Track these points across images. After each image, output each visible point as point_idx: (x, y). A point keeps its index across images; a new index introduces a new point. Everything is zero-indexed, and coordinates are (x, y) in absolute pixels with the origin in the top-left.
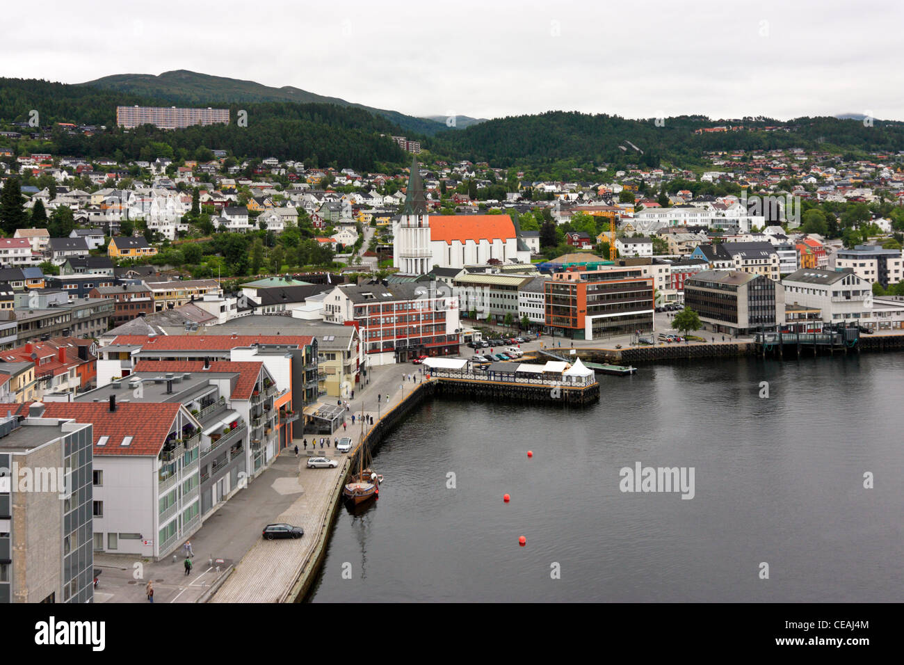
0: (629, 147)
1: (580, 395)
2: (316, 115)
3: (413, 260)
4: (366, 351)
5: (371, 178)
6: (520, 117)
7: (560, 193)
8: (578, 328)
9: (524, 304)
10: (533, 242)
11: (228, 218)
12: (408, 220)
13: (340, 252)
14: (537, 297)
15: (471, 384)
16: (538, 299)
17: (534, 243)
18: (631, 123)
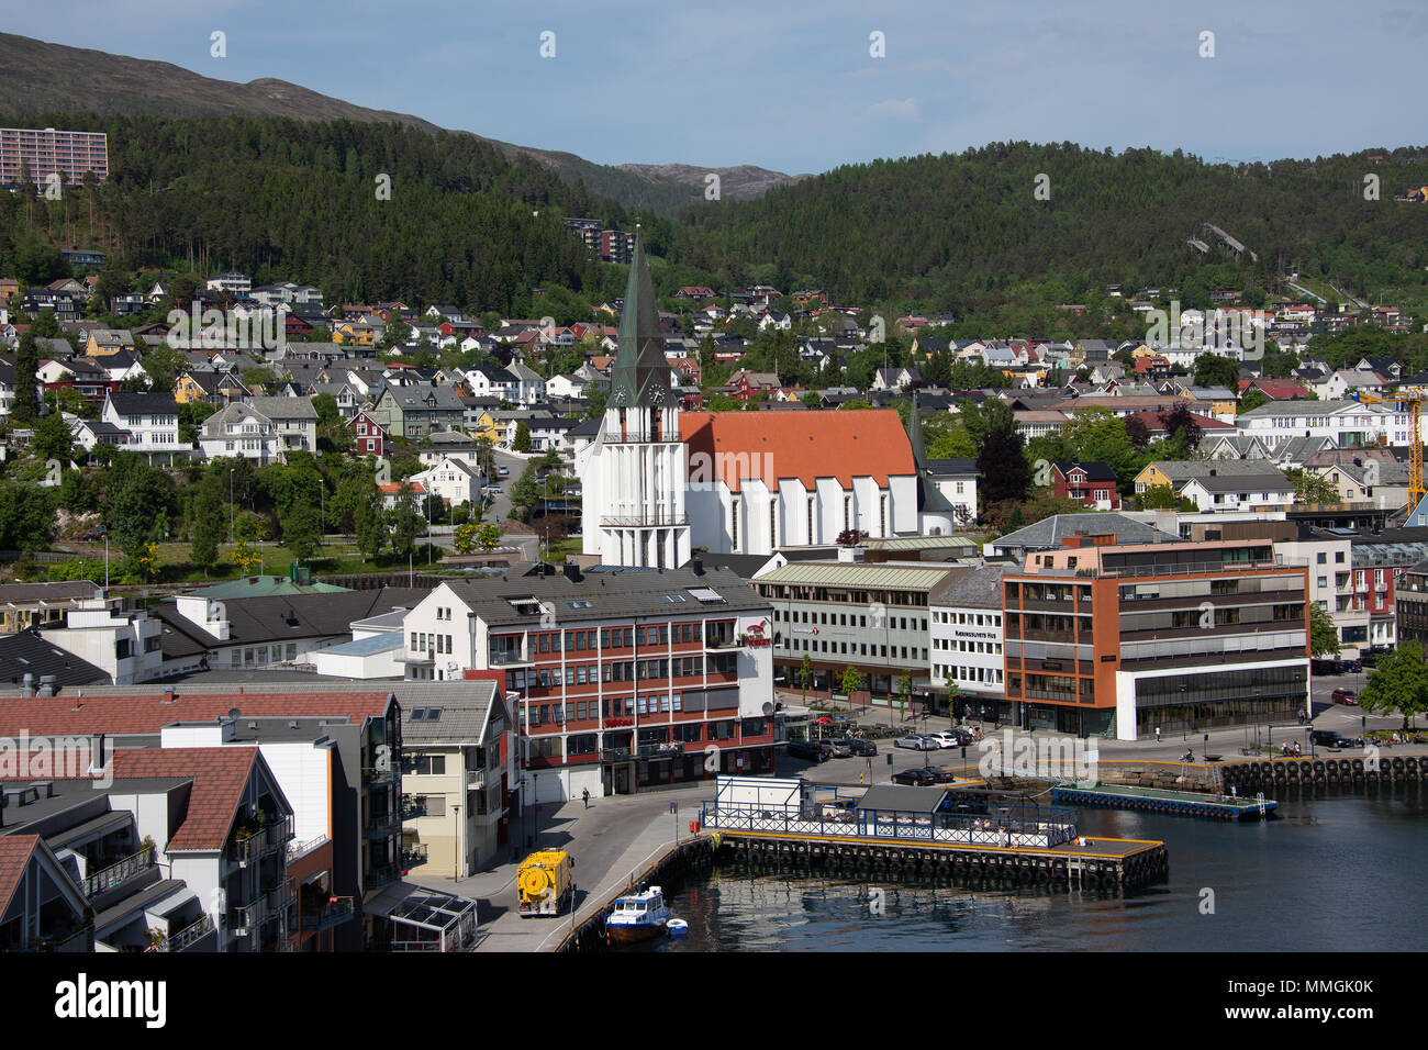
0: (1215, 241)
1: (1115, 873)
2: (351, 155)
3: (637, 532)
4: (523, 760)
5: (508, 332)
6: (912, 160)
7: (1026, 368)
8: (1096, 706)
9: (945, 642)
10: (960, 490)
11: (122, 424)
12: (623, 420)
13: (435, 522)
14: (980, 621)
15: (814, 845)
16: (984, 628)
17: (962, 493)
18: (1222, 177)
